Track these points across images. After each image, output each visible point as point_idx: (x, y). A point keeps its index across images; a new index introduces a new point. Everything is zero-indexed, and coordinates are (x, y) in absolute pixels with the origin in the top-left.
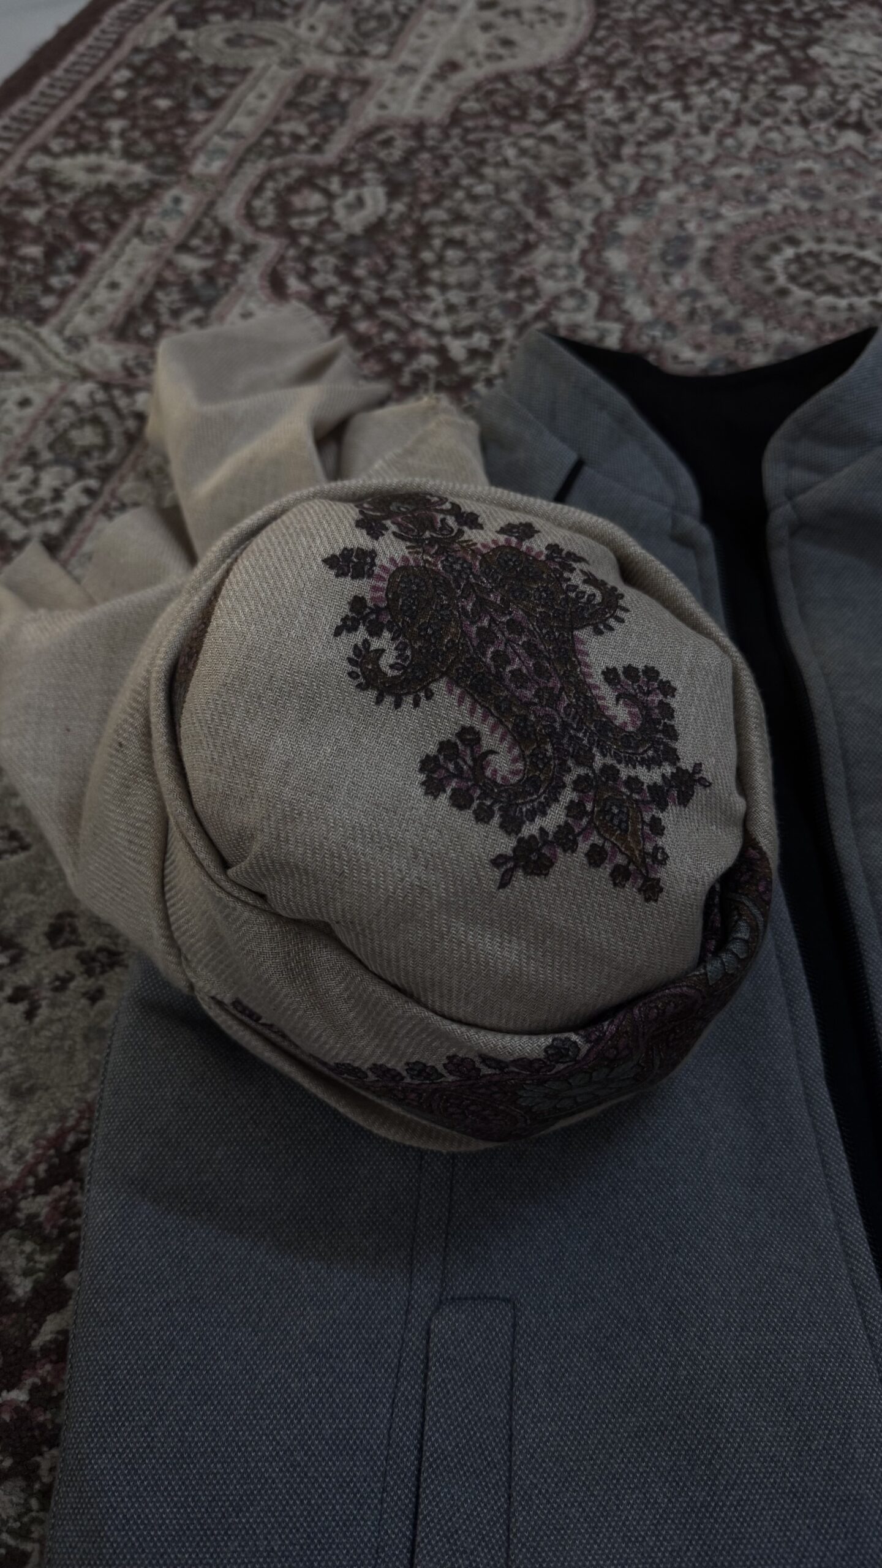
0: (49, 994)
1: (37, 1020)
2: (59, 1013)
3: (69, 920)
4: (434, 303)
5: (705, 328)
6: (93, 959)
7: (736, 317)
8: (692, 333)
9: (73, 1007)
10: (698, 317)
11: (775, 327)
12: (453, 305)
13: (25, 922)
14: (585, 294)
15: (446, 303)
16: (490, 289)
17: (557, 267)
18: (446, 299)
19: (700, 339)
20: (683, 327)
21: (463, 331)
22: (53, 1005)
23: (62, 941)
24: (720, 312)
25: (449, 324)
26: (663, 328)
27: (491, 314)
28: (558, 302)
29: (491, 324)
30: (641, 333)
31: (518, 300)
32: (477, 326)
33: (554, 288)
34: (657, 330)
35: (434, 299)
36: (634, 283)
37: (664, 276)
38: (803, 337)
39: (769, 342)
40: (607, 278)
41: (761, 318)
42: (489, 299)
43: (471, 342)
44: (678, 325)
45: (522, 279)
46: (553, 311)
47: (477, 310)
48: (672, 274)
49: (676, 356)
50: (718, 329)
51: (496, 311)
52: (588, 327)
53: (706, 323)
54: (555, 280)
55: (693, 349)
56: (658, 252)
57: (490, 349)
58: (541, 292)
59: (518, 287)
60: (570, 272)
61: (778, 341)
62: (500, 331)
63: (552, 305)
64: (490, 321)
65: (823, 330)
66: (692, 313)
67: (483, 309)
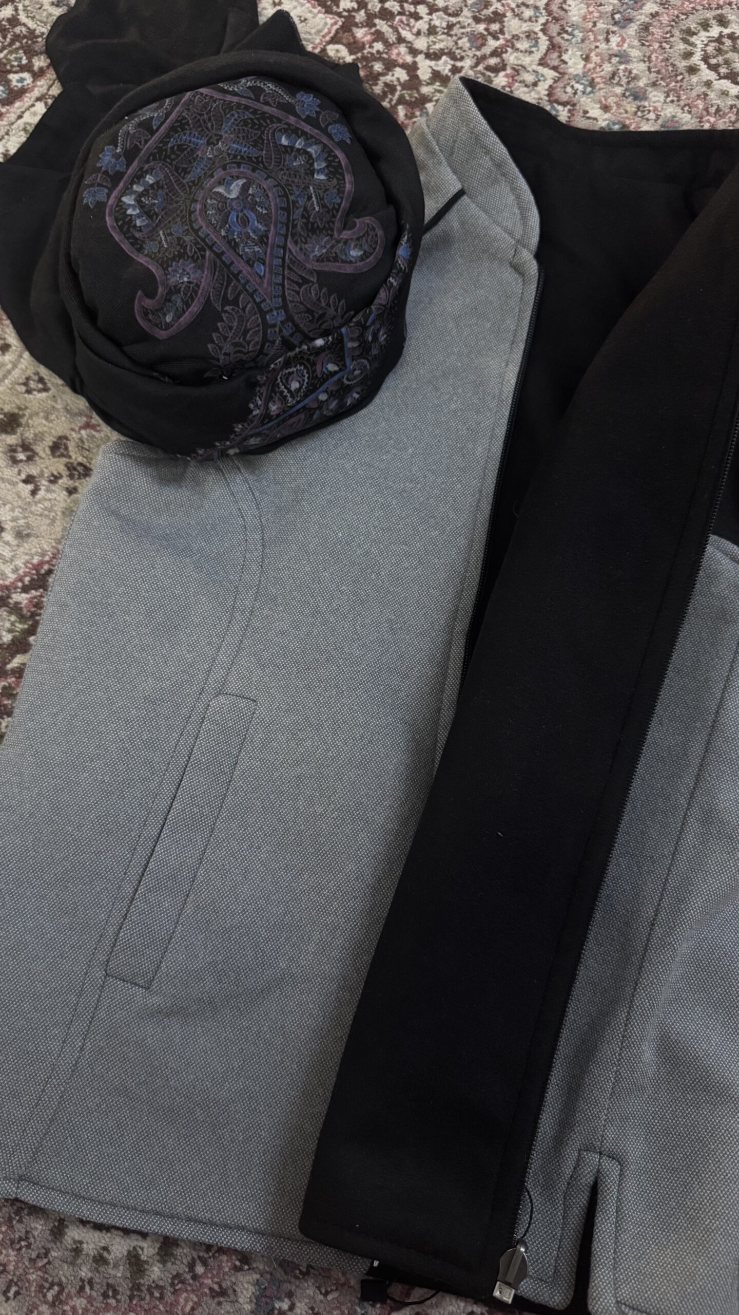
0: (46, 483)
1: (38, 497)
2: (49, 496)
3: (65, 441)
4: (420, 22)
5: (619, 90)
6: (75, 469)
7: (646, 85)
8: (606, 93)
9: (59, 495)
10: (617, 79)
11: (672, 101)
12: (435, 27)
13: (39, 437)
14: (539, 38)
15: (430, 24)
16: (467, 18)
17: (527, 6)
18: (431, 20)
19: (609, 100)
20: (602, 86)
21: (435, 53)
22: (48, 490)
23: (59, 453)
24: (636, 78)
25: (426, 45)
26: (587, 83)
27: (460, 42)
28: (515, 42)
29: (458, 51)
30: (568, 84)
31: (486, 33)
32: (446, 51)
33: (516, 27)
34: (582, 84)
35: (421, 18)
36: (581, 35)
37: (608, 33)
38: (690, 116)
39: (662, 114)
40: (562, 26)
41: (666, 90)
42: (463, 27)
43: (437, 65)
44: (599, 83)
45: (495, 13)
46: (509, 49)
47: (451, 36)
48: (613, 32)
49: (586, 112)
50: (627, 94)
51: (465, 39)
52: (530, 69)
53: (621, 86)
54: (520, 19)
55: (601, 108)
56: (611, 8)
57: (449, 74)
58: (505, 29)
59: (489, 20)
60: (535, 14)
61: (669, 115)
62: (462, 59)
63: (509, 44)
64: (457, 48)
65: (708, 113)
66: (614, 74)
67: (456, 35)
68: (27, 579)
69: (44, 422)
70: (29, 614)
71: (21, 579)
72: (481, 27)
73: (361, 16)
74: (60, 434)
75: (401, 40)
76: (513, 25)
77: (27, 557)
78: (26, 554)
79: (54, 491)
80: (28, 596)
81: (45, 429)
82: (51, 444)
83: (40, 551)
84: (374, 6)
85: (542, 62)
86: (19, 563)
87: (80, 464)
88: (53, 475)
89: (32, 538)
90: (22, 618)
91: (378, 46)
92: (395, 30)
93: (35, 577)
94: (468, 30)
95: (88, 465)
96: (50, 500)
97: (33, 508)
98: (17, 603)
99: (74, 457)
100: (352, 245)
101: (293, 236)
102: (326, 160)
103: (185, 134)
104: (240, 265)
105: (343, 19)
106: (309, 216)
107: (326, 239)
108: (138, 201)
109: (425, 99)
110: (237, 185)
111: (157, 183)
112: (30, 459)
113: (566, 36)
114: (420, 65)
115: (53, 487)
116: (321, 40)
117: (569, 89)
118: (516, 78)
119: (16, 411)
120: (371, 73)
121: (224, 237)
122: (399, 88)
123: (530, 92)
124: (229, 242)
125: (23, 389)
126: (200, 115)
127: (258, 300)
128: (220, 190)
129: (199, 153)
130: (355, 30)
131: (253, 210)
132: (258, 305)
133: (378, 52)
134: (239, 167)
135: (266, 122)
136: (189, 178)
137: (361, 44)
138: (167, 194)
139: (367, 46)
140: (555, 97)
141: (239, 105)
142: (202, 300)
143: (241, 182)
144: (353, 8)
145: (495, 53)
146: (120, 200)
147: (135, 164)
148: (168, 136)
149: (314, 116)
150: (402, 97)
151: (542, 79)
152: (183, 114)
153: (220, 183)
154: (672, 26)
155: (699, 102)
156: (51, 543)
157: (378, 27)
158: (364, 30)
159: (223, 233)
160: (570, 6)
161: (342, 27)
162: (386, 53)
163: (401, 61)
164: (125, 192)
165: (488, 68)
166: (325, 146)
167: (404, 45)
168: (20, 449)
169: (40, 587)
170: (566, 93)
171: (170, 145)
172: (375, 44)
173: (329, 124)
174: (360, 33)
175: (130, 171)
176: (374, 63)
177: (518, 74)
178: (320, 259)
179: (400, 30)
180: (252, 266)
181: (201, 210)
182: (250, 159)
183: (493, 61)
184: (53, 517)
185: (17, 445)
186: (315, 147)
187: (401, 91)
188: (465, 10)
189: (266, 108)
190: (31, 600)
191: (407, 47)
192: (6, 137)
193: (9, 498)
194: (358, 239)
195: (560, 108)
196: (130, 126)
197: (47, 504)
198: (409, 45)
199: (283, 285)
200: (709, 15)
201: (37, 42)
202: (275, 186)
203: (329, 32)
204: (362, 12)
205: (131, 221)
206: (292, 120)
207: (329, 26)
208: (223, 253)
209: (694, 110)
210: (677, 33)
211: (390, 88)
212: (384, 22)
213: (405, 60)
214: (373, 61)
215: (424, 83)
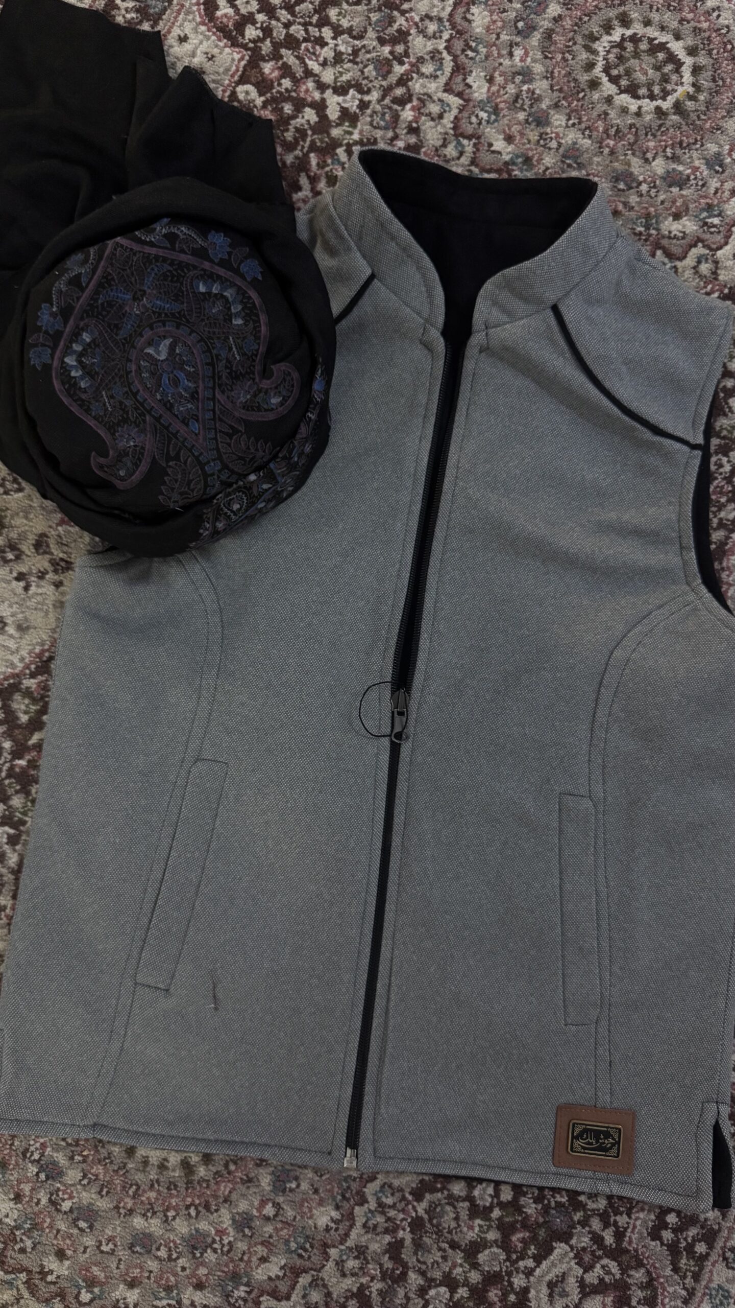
0: (35, 579)
1: (30, 592)
2: (40, 591)
3: (45, 538)
4: (326, 49)
5: (521, 116)
6: (58, 564)
7: (549, 107)
8: (510, 120)
9: (47, 589)
10: (520, 101)
11: (574, 125)
12: (341, 53)
13: (22, 537)
14: (443, 59)
15: (335, 51)
16: (371, 39)
17: (431, 19)
18: (336, 45)
19: (513, 129)
20: (505, 112)
21: (342, 87)
22: (38, 586)
23: (41, 551)
24: (539, 99)
25: (333, 77)
26: (491, 110)
27: (366, 70)
28: (420, 65)
29: (364, 82)
30: (473, 113)
31: (391, 57)
32: (353, 83)
33: (421, 47)
34: (486, 111)
35: (327, 44)
36: (484, 50)
37: (511, 46)
38: (590, 142)
39: (563, 141)
40: (465, 41)
41: (568, 111)
42: (369, 52)
43: (345, 101)
44: (502, 109)
45: (399, 31)
46: (414, 75)
47: (357, 63)
48: (517, 44)
49: (490, 145)
50: (531, 119)
51: (371, 67)
52: (435, 98)
53: (525, 110)
54: (424, 36)
55: (505, 139)
56: (514, 14)
57: (357, 111)
58: (410, 51)
59: (394, 41)
60: (439, 28)
61: (570, 142)
62: (369, 92)
63: (415, 69)
64: (364, 79)
65: (608, 137)
66: (517, 96)
67: (362, 63)
68: (33, 667)
69: (25, 521)
70: (39, 696)
71: (27, 667)
72: (387, 49)
73: (266, 47)
74: (40, 532)
75: (308, 73)
76: (419, 45)
77: (30, 647)
78: (29, 645)
79: (43, 587)
80: (36, 681)
81: (27, 528)
82: (34, 542)
83: (39, 641)
84: (279, 32)
85: (448, 89)
86: (24, 653)
87: (62, 560)
88: (40, 571)
89: (32, 630)
90: (34, 701)
91: (287, 83)
92: (300, 59)
93: (39, 664)
94: (374, 54)
95: (68, 559)
96: (41, 594)
97: (28, 603)
98: (27, 688)
99: (55, 553)
100: (272, 394)
101: (220, 386)
102: (241, 302)
103: (112, 290)
104: (177, 426)
105: (249, 53)
106: (232, 366)
107: (249, 383)
108: (80, 362)
109: (335, 144)
110: (165, 345)
111: (93, 341)
112: (18, 558)
113: (470, 53)
114: (328, 103)
115: (42, 583)
116: (230, 81)
117: (474, 119)
118: (422, 111)
120: (282, 117)
121: (160, 401)
122: (309, 132)
123: (436, 126)
124: (165, 405)
125: (2, 490)
126: (123, 270)
128: (150, 351)
129: (127, 308)
130: (262, 64)
131: (182, 369)
133: (287, 90)
134: (164, 325)
135: (183, 271)
136: (123, 334)
137: (269, 82)
138: (104, 352)
139: (276, 84)
140: (461, 130)
141: (157, 258)
142: (149, 460)
143: (167, 342)
144: (258, 37)
145: (403, 81)
146: (63, 362)
147: (71, 322)
148: (97, 292)
149: (226, 257)
150: (313, 142)
151: (447, 109)
152: (109, 270)
153: (150, 343)
154: (575, 31)
155: (600, 122)
156: (48, 633)
157: (285, 59)
158: (272, 63)
159: (159, 397)
160: (473, 15)
161: (249, 62)
162: (295, 91)
163: (309, 99)
164: (66, 352)
165: (396, 101)
166: (239, 288)
167: (312, 79)
168: (7, 549)
169: (45, 673)
170: (471, 123)
171: (100, 301)
172: (283, 81)
173: (242, 262)
174: (268, 68)
175: (68, 330)
176: (284, 104)
177: (424, 106)
178: (246, 407)
179: (307, 61)
180: (187, 425)
181: (136, 371)
182: (173, 315)
183: (399, 92)
184: (46, 610)
185: (5, 546)
186: (230, 291)
187: (312, 136)
188: (370, 29)
189: (183, 257)
190: (39, 684)
191: (314, 81)
193: (6, 595)
194: (276, 388)
195: (465, 142)
196: (61, 285)
197: (39, 598)
198: (317, 78)
199: (216, 439)
200: (612, 13)
202: (199, 342)
203: (237, 70)
204: (268, 42)
205: (75, 384)
206: (207, 265)
207: (236, 63)
208: (161, 416)
209: (595, 133)
210: (579, 40)
211: (301, 133)
212: (290, 52)
213: (313, 98)
214: (283, 101)
215: (334, 124)
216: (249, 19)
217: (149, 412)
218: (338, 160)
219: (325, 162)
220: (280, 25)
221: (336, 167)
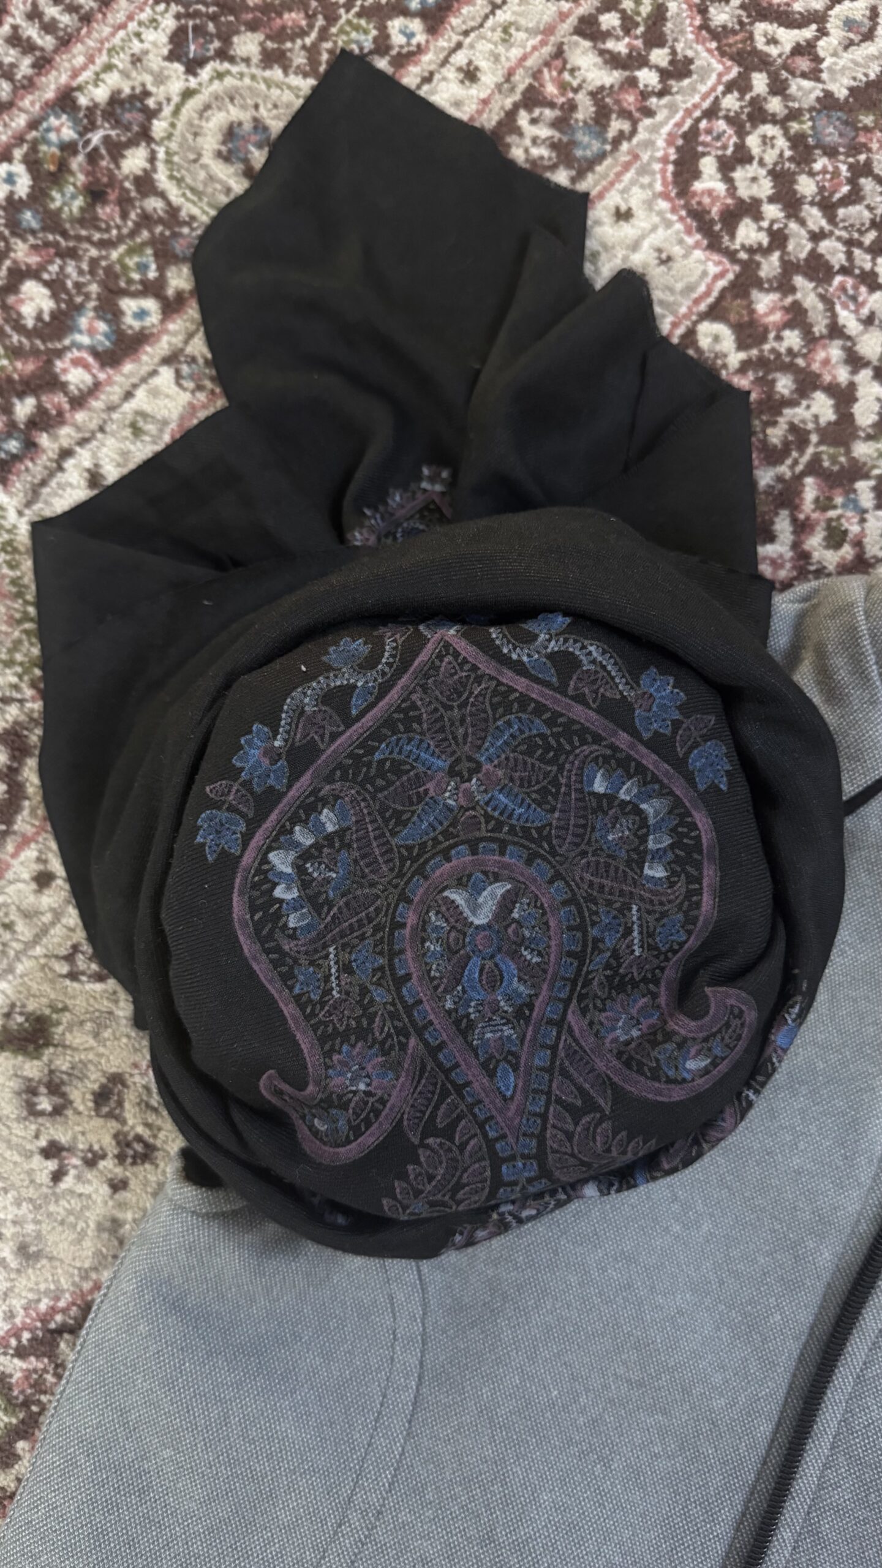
0: (79, 1163)
1: (62, 1186)
2: (80, 1189)
3: (120, 1087)
6: (128, 1145)
9: (96, 1188)
13: (77, 1073)
68: (26, 1336)
69: (92, 1042)
70: (21, 1398)
71: (16, 1334)
73: (770, 266)
74: (113, 1070)
75: (836, 331)
77: (31, 1296)
78: (31, 1290)
79: (89, 1182)
80: (24, 1366)
81: (91, 1056)
82: (96, 1087)
83: (52, 1287)
84: (799, 246)
86: (17, 1304)
87: (139, 1138)
88: (90, 1150)
89: (44, 1262)
91: (793, 339)
92: (828, 303)
93: (40, 1334)
95: (151, 1140)
96: (81, 1196)
97: (52, 1208)
98: (5, 1375)
99: (130, 1122)
100: (693, 1051)
101: (581, 998)
102: (673, 830)
103: (410, 740)
104: (471, 1072)
105: (737, 268)
106: (619, 966)
107: (643, 1001)
108: (300, 869)
109: (856, 471)
110: (493, 895)
111: (341, 833)
112: (57, 1111)
114: (861, 392)
115: (89, 1175)
116: (690, 309)
119: (47, 1012)
120: (769, 398)
121: (449, 1012)
122: (814, 438)
124: (457, 1023)
125: (64, 968)
126: (445, 706)
127: (492, 1134)
128: (458, 897)
129: (431, 786)
130: (755, 294)
131: (515, 955)
132: (490, 1143)
133: (790, 351)
134: (502, 853)
135: (571, 743)
136: (406, 837)
137: (761, 329)
138: (356, 861)
141: (524, 701)
142: (387, 1127)
143: (500, 889)
144: (760, 244)
146: (265, 860)
147: (306, 779)
148: (376, 735)
149: (668, 732)
150: (816, 459)
152: (414, 697)
153: (461, 882)
156: (72, 1275)
157: (799, 296)
158: (774, 297)
159: (449, 1005)
161: (733, 285)
162: (805, 356)
163: (827, 378)
164: (276, 839)
166: (677, 802)
167: (838, 343)
168: (43, 1090)
169: (44, 1355)
171: (377, 756)
172: (787, 333)
173: (696, 745)
174: (764, 303)
175: (291, 794)
176: (778, 375)
178: (627, 1057)
179: (838, 308)
180: (492, 1074)
181: (414, 929)
182: (526, 831)
184: (82, 1230)
185: (40, 1082)
186: (656, 802)
187: (816, 445)
189: (578, 712)
190: (28, 1374)
191: (844, 348)
192: (99, 435)
193: (15, 1179)
194: (706, 1040)
196: (306, 697)
197: (75, 1203)
198: (849, 344)
199: (544, 1117)
201: (180, 235)
202: (565, 903)
203: (707, 294)
204: (775, 256)
205: (278, 915)
206: (623, 739)
207: (709, 279)
208: (441, 1046)
211: (799, 436)
212: (812, 285)
213: (834, 377)
214: (778, 369)
215: (862, 434)
216: (751, 209)
217: (420, 1033)
218: (855, 502)
219: (830, 499)
220: (803, 232)
221: (849, 514)
